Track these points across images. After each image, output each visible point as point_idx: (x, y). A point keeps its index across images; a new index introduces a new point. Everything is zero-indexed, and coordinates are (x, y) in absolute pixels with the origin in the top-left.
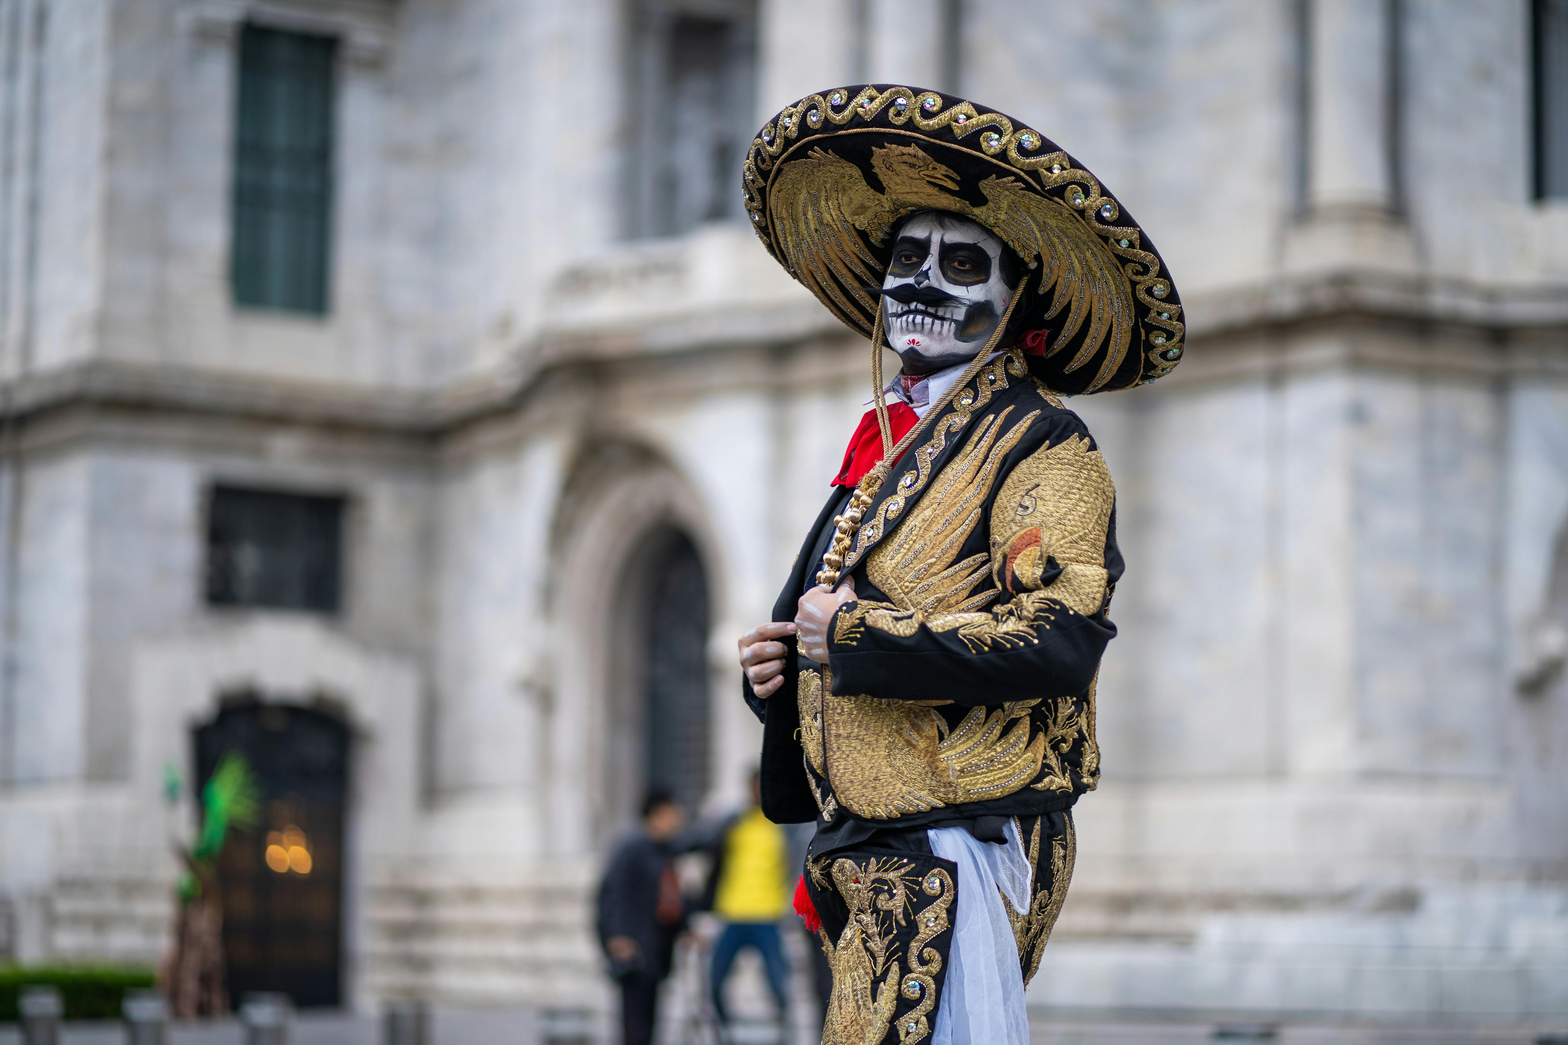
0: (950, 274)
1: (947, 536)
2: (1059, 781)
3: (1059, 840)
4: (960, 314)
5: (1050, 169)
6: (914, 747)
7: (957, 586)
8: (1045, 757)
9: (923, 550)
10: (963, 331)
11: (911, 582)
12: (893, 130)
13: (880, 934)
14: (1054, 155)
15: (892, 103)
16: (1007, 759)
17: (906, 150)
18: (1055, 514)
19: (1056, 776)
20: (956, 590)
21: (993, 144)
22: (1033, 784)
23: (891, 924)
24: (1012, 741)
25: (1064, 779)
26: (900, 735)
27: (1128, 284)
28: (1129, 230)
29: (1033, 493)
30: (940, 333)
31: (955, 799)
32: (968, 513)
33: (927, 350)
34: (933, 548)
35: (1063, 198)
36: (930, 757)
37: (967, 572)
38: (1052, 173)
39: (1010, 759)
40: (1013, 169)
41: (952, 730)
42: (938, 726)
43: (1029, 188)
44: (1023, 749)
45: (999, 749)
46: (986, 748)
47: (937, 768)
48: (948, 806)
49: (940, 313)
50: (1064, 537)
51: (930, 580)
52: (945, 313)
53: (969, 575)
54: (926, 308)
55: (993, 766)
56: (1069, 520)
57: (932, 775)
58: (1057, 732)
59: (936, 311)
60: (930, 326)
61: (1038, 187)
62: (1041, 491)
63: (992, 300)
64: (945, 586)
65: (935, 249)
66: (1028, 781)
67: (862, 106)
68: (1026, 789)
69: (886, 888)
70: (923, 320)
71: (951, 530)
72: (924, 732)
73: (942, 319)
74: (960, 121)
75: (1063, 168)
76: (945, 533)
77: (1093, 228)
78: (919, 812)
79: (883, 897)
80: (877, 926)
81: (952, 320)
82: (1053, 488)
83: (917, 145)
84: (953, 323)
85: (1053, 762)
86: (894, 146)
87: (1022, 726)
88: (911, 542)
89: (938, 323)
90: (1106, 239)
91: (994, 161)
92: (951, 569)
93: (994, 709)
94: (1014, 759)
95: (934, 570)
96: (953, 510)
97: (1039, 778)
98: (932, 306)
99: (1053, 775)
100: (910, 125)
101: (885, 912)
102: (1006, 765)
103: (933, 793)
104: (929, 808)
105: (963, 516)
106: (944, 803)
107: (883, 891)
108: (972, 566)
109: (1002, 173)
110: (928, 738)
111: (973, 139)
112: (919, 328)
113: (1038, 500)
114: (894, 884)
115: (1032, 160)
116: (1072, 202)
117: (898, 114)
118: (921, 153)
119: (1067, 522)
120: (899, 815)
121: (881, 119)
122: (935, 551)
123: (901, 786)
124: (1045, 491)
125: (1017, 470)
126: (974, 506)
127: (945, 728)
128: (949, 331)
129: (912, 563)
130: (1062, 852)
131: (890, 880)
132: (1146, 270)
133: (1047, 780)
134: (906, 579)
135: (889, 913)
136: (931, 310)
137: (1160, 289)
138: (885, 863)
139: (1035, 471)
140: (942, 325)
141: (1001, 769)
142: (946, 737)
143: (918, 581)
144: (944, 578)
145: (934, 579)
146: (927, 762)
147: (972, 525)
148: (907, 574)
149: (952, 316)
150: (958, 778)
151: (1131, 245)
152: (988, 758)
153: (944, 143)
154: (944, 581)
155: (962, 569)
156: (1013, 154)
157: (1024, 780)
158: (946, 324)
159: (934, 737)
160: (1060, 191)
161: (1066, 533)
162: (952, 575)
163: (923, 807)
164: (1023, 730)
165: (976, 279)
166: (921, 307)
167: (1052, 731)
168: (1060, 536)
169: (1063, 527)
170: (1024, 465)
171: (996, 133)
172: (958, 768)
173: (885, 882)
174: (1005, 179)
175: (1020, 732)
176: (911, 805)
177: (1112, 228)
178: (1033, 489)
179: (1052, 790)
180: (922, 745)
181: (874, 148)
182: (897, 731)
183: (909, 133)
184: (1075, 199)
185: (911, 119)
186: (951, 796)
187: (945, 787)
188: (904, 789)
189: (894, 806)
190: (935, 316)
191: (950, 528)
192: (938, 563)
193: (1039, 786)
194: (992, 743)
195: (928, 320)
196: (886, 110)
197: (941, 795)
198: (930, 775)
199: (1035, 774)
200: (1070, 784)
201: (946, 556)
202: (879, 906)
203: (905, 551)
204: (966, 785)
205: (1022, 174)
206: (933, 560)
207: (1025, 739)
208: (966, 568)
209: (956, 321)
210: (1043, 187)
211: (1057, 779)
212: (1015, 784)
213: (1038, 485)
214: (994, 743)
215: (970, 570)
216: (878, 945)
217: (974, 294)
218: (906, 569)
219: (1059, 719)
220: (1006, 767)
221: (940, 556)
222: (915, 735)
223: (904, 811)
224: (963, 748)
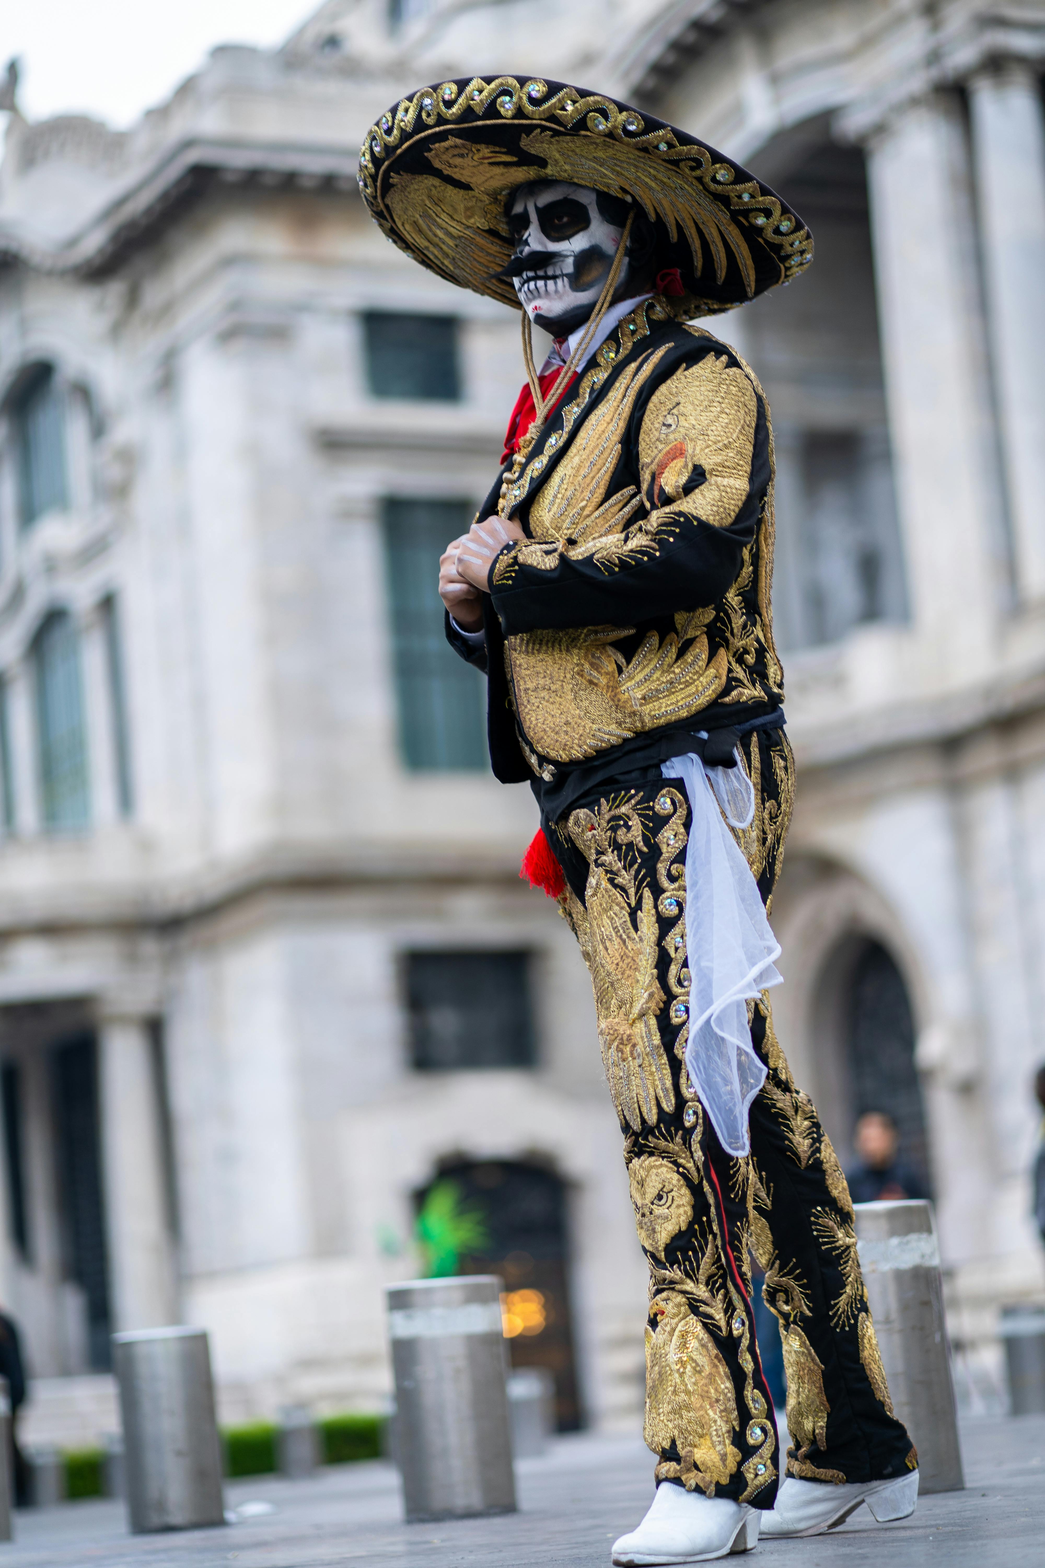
0: (553, 234)
1: (593, 478)
2: (749, 692)
3: (777, 751)
4: (568, 266)
5: (563, 109)
6: (596, 685)
7: (610, 523)
8: (730, 671)
9: (574, 495)
10: (577, 281)
11: (568, 529)
12: (430, 131)
13: (625, 868)
14: (561, 94)
15: (421, 108)
16: (688, 678)
17: (446, 144)
18: (697, 426)
19: (744, 686)
20: (610, 526)
21: (507, 106)
22: (720, 698)
23: (634, 856)
24: (689, 660)
25: (756, 689)
26: (582, 676)
27: (695, 182)
28: (661, 133)
29: (675, 411)
30: (556, 291)
31: (643, 727)
32: (609, 451)
33: (550, 311)
34: (582, 491)
35: (587, 129)
36: (612, 691)
37: (617, 508)
38: (566, 110)
39: (691, 678)
40: (534, 122)
41: (628, 662)
42: (615, 661)
43: (556, 133)
44: (704, 667)
45: (677, 671)
46: (663, 672)
47: (619, 700)
48: (639, 735)
49: (550, 272)
50: (708, 446)
51: (584, 523)
52: (555, 271)
53: (621, 510)
54: (536, 273)
55: (674, 687)
56: (712, 430)
57: (617, 709)
58: (738, 643)
59: (546, 272)
60: (544, 288)
61: (562, 129)
62: (682, 408)
63: (598, 243)
64: (599, 525)
65: (533, 217)
66: (714, 696)
67: (403, 121)
68: (714, 704)
69: (622, 823)
70: (536, 285)
71: (596, 471)
72: (602, 669)
73: (554, 278)
74: (476, 98)
75: (574, 102)
76: (591, 475)
77: (628, 145)
78: (613, 746)
79: (621, 832)
80: (620, 860)
81: (563, 275)
82: (693, 404)
83: (453, 135)
84: (565, 278)
85: (740, 672)
86: (437, 145)
87: (698, 645)
88: (563, 491)
89: (550, 283)
90: (645, 150)
91: (516, 121)
92: (602, 509)
93: (667, 633)
94: (695, 677)
95: (586, 512)
96: (597, 452)
97: (726, 691)
98: (540, 269)
99: (740, 687)
100: (441, 120)
101: (627, 845)
102: (688, 684)
103: (620, 725)
104: (620, 741)
105: (606, 454)
106: (634, 733)
107: (619, 826)
108: (621, 501)
109: (529, 129)
110: (607, 674)
111: (492, 110)
112: (535, 293)
113: (680, 417)
114: (628, 817)
115: (546, 106)
116: (596, 130)
117: (429, 115)
118: (459, 141)
119: (710, 433)
120: (595, 753)
121: (419, 125)
122: (585, 494)
123: (591, 725)
124: (686, 408)
125: (658, 393)
126: (613, 443)
127: (622, 661)
128: (564, 286)
129: (566, 510)
130: (782, 763)
131: (623, 814)
132: (699, 164)
133: (734, 693)
134: (564, 527)
135: (630, 845)
136: (541, 273)
137: (722, 175)
138: (615, 799)
139: (674, 390)
140: (556, 283)
141: (682, 689)
142: (624, 669)
143: (574, 526)
144: (596, 518)
145: (588, 522)
146: (610, 696)
147: (614, 461)
148: (564, 521)
149: (562, 272)
150: (641, 705)
151: (670, 146)
152: (667, 681)
153: (470, 125)
154: (597, 521)
155: (611, 506)
156: (529, 108)
157: (709, 695)
158: (559, 282)
159: (613, 672)
160: (582, 124)
161: (710, 443)
162: (603, 514)
163: (614, 740)
164: (701, 648)
165: (576, 229)
166: (531, 274)
167: (733, 643)
168: (704, 446)
169: (706, 438)
170: (663, 388)
171: (506, 95)
172: (640, 697)
173: (619, 818)
174: (533, 134)
175: (697, 650)
176: (602, 741)
177: (644, 138)
178: (674, 408)
179: (743, 702)
180: (603, 681)
181: (426, 154)
182: (578, 674)
183: (442, 128)
184: (597, 126)
185: (439, 115)
186: (639, 724)
187: (630, 717)
188: (594, 726)
189: (587, 745)
190: (546, 278)
191: (595, 469)
192: (589, 504)
193: (727, 700)
194: (669, 665)
195: (541, 283)
196: (419, 116)
197: (628, 725)
198: (614, 708)
199: (720, 689)
200: (763, 694)
201: (595, 496)
202: (620, 841)
203: (559, 501)
204: (651, 711)
205: (544, 123)
206: (584, 503)
207: (704, 656)
208: (615, 504)
209: (567, 275)
210: (565, 127)
211: (746, 691)
212: (703, 700)
213: (678, 404)
214: (671, 666)
215: (620, 505)
216: (625, 878)
217: (578, 243)
218: (563, 517)
219: (735, 631)
220: (687, 686)
221: (589, 498)
222: (595, 673)
223: (598, 748)
224: (640, 677)
